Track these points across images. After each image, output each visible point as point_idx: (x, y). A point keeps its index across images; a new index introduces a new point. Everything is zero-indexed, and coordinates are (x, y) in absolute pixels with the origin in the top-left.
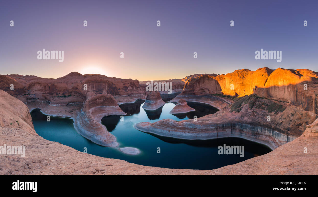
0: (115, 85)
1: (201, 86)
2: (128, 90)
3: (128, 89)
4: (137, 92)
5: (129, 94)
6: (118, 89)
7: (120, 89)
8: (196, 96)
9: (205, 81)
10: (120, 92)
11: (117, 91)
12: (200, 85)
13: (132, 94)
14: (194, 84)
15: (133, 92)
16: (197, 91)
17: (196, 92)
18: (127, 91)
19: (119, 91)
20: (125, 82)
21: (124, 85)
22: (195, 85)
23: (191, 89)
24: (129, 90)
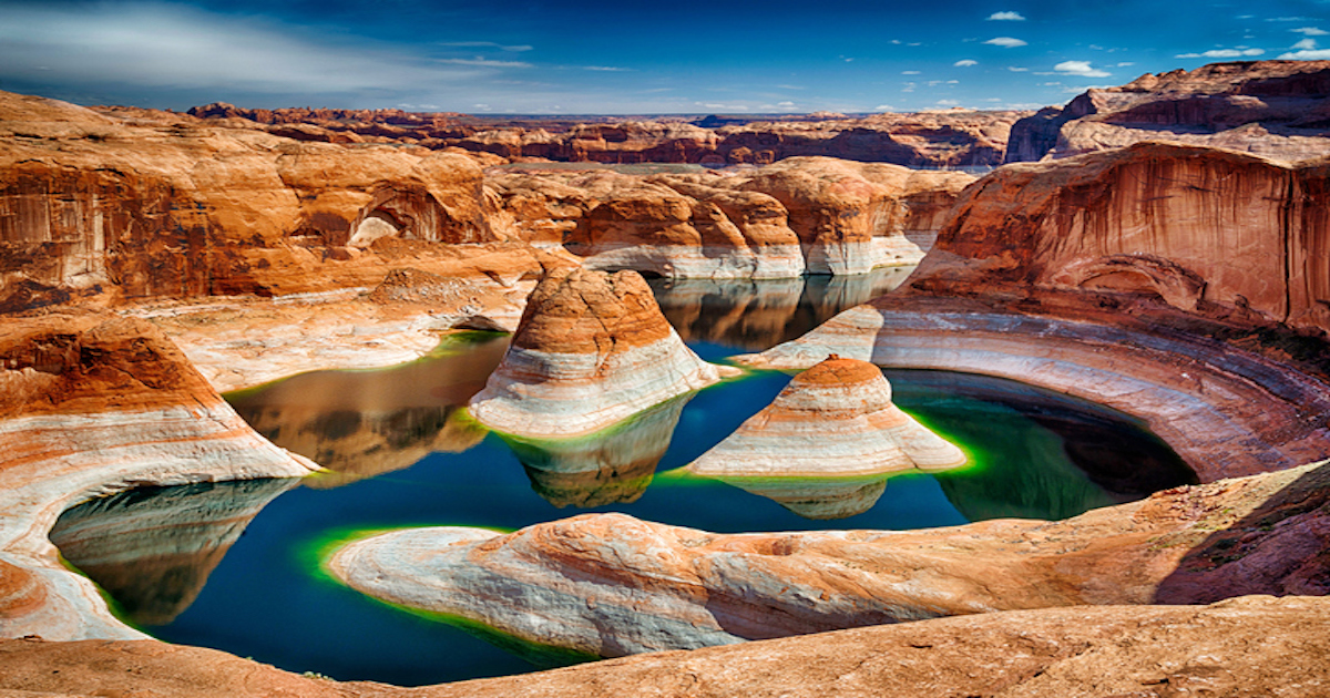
0: (200, 205)
1: (1112, 238)
2: (350, 249)
3: (355, 238)
4: (450, 263)
5: (366, 284)
6: (242, 243)
7: (258, 241)
8: (1045, 325)
9: (1163, 198)
10: (264, 264)
11: (231, 255)
12: (1101, 229)
13: (398, 278)
14: (1037, 218)
15: (405, 262)
16: (1064, 280)
17: (1062, 286)
18: (346, 256)
19: (253, 255)
20: (314, 182)
21: (308, 208)
22: (1049, 227)
23: (1008, 260)
24: (362, 249)
